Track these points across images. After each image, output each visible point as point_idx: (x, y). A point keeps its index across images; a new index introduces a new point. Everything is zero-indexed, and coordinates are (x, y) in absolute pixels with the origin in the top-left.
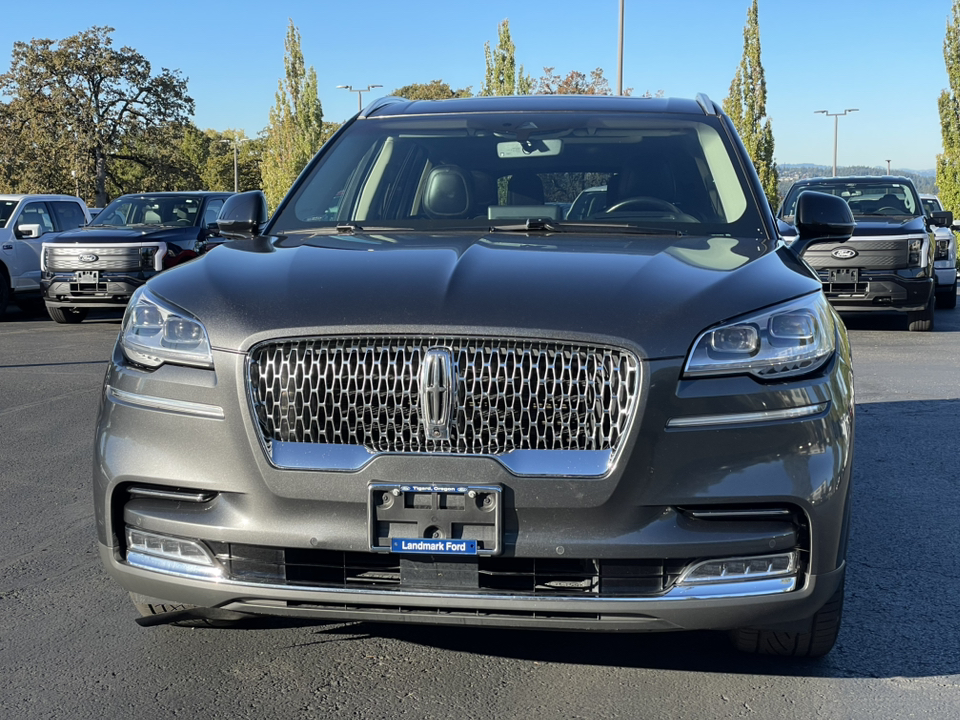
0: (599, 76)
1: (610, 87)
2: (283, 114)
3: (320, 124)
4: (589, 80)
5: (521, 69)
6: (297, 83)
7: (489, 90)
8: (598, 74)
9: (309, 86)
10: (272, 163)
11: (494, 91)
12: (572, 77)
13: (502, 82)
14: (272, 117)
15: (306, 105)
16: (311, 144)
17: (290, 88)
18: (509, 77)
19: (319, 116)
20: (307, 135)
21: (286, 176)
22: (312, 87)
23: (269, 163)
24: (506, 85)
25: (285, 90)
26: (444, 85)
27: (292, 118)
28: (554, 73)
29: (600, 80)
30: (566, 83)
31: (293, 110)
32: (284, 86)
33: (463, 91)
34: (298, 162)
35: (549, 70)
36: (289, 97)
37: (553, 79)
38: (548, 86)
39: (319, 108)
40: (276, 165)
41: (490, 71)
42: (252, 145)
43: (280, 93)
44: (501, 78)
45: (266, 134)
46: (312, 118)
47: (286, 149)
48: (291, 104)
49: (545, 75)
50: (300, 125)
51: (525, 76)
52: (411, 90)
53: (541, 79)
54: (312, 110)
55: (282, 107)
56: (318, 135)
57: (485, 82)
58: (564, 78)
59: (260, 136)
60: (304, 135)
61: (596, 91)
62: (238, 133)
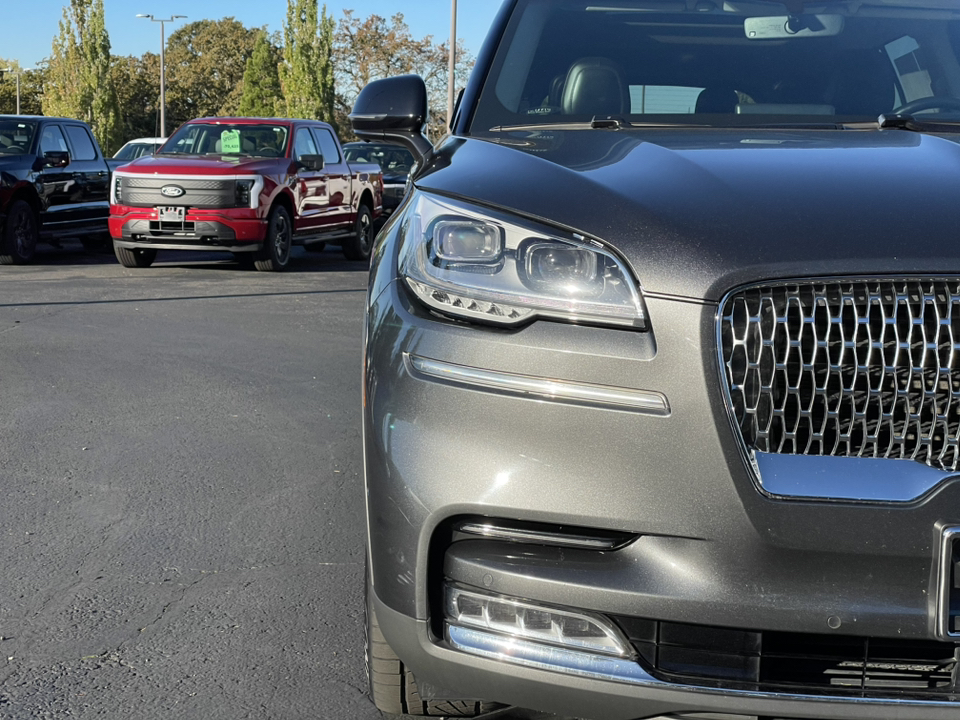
0: (400, 20)
1: (410, 32)
2: (67, 44)
3: (108, 57)
4: (389, 24)
5: (324, 9)
6: (82, 12)
7: (290, 28)
8: (398, 19)
9: (95, 15)
10: (54, 96)
11: (295, 30)
12: (372, 20)
13: (304, 21)
14: (55, 47)
15: (93, 35)
16: (98, 78)
17: (75, 17)
18: (312, 16)
19: (106, 48)
20: (93, 68)
21: (71, 109)
22: (99, 16)
23: (52, 97)
24: (309, 25)
25: (69, 18)
26: (237, 22)
27: (77, 49)
28: (354, 15)
29: (401, 25)
30: (366, 27)
31: (78, 41)
32: (68, 14)
33: (258, 30)
34: (84, 96)
35: (348, 12)
36: (74, 26)
37: (352, 22)
38: (347, 28)
39: (106, 39)
40: (59, 99)
41: (291, 8)
42: (29, 77)
43: (64, 22)
44: (303, 17)
45: (46, 65)
46: (99, 50)
47: (70, 81)
48: (76, 34)
49: (344, 18)
50: (86, 57)
51: (328, 16)
52: (201, 26)
53: (341, 20)
54: (99, 41)
55: (66, 36)
56: (106, 68)
57: (286, 20)
58: (363, 21)
59: (39, 67)
60: (90, 67)
61: (397, 36)
62: (11, 63)
